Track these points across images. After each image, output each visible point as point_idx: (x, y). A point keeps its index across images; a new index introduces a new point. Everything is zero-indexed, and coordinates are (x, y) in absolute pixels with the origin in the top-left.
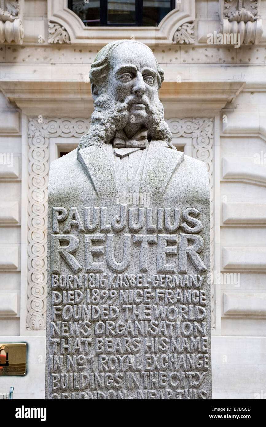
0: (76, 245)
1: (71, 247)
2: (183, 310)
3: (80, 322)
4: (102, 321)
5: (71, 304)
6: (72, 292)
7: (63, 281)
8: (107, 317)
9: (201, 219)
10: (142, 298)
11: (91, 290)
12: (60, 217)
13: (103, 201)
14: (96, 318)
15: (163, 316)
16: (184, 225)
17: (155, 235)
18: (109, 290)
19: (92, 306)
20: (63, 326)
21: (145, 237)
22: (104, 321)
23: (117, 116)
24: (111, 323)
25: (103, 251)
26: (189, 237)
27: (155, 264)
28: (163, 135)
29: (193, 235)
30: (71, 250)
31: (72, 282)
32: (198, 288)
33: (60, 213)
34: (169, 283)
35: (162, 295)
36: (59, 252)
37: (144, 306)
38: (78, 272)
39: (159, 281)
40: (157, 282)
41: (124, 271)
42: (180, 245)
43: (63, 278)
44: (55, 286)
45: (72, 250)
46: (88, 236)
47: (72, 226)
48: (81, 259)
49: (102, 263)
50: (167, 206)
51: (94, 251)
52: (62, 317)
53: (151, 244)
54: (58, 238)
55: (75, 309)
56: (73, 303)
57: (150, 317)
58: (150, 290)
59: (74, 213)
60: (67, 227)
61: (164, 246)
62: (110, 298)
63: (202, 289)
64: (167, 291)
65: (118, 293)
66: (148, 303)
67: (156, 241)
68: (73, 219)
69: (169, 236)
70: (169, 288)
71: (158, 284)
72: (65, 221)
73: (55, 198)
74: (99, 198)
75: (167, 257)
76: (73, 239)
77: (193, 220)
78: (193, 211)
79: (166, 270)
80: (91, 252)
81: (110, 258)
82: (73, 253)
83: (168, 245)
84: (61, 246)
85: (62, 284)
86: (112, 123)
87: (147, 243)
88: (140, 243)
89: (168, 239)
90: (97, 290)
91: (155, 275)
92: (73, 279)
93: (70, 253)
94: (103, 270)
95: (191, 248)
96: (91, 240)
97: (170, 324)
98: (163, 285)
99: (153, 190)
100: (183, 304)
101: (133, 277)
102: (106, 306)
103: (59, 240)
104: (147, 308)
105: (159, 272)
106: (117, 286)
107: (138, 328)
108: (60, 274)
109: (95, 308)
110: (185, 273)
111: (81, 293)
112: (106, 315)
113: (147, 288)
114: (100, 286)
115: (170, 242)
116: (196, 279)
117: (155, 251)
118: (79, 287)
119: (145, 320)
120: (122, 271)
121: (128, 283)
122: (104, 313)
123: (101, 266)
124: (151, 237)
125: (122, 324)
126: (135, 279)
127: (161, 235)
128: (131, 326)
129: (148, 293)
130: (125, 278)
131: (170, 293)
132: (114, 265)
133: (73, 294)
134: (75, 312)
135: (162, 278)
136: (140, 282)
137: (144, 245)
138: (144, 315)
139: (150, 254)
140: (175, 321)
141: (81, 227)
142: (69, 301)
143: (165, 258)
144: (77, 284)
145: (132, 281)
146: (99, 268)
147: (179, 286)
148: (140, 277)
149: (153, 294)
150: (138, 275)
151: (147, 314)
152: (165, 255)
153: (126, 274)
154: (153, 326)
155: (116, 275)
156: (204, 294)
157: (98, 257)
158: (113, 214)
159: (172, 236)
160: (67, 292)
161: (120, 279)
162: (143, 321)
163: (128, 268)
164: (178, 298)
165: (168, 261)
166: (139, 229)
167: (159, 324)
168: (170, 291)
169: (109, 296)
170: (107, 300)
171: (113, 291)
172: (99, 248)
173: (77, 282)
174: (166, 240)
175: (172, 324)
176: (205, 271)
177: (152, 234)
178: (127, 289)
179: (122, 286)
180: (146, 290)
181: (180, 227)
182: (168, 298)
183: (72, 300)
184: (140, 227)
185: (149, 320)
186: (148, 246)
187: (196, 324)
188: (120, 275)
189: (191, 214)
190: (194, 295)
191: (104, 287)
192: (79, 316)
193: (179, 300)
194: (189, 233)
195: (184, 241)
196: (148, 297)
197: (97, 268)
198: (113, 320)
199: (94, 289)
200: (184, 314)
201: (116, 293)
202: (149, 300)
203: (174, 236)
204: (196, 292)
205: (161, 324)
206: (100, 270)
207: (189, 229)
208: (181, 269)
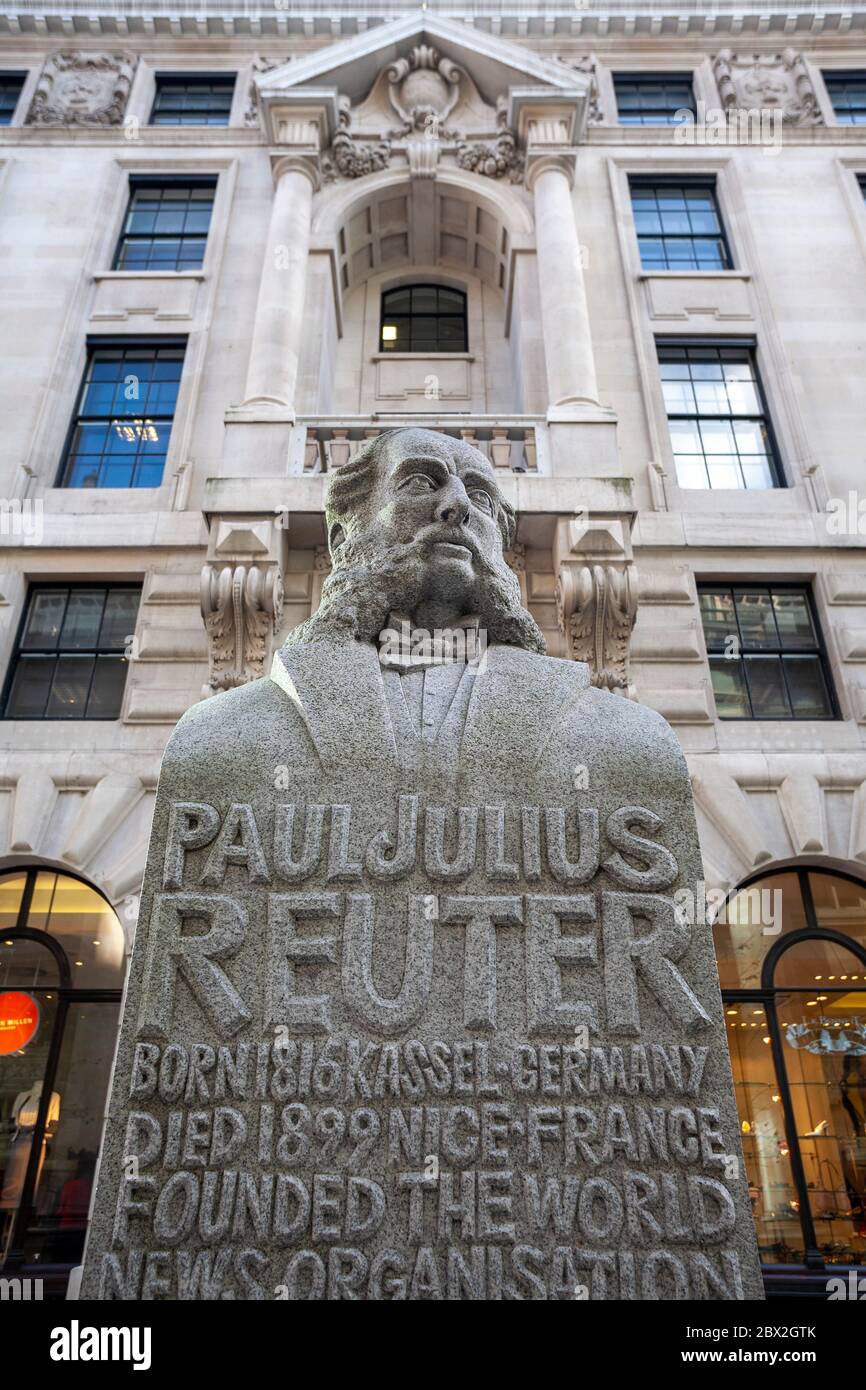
0: (237, 931)
1: (220, 935)
2: (640, 1197)
3: (225, 1254)
4: (314, 1246)
5: (195, 1168)
6: (202, 1116)
7: (173, 1070)
8: (334, 1230)
9: (670, 843)
10: (474, 1140)
11: (279, 1106)
12: (189, 836)
13: (338, 786)
14: (289, 1236)
15: (563, 1222)
16: (615, 861)
17: (516, 898)
18: (349, 1105)
19: (276, 1179)
20: (152, 1270)
21: (481, 905)
22: (324, 1245)
23: (392, 572)
24: (350, 1256)
25: (331, 954)
26: (636, 904)
27: (519, 1003)
28: (523, 633)
29: (650, 896)
30: (215, 948)
31: (209, 1072)
32: (686, 1098)
33: (193, 820)
34: (577, 1078)
35: (553, 1128)
36: (173, 956)
37: (484, 1175)
38: (235, 1035)
39: (537, 1068)
40: (530, 1072)
41: (406, 1032)
42: (605, 931)
43: (174, 1059)
44: (142, 1091)
45: (221, 948)
46: (282, 901)
47: (229, 862)
48: (251, 985)
49: (326, 997)
50: (551, 802)
51: (297, 951)
52: (152, 1229)
53: (502, 925)
54: (174, 904)
55: (209, 1190)
56: (204, 1163)
57: (508, 1228)
58: (504, 1109)
59: (240, 823)
60: (212, 868)
61: (548, 934)
62: (348, 1141)
63: (704, 1105)
64: (572, 1110)
65: (381, 1121)
66: (500, 1161)
67: (521, 920)
68: (234, 843)
69: (564, 901)
70: (575, 1095)
71: (534, 1081)
72: (209, 848)
73: (182, 775)
74: (327, 775)
75: (562, 975)
76: (226, 909)
77: (645, 845)
78: (641, 817)
79: (564, 1026)
80: (288, 957)
81: (356, 979)
82: (224, 958)
83: (564, 932)
84: (183, 934)
85: (171, 1082)
86: (379, 589)
87: (488, 924)
88: (465, 926)
89: (563, 910)
90: (302, 1106)
91: (523, 1047)
92: (213, 1060)
93: (210, 958)
94: (329, 1027)
95: (647, 943)
96: (292, 912)
97: (593, 1263)
98: (555, 1088)
99: (502, 752)
100: (636, 1166)
101: (441, 1055)
102: (335, 1178)
103: (180, 912)
104: (498, 1188)
105: (535, 1034)
106: (380, 1091)
107: (462, 1279)
108: (166, 1041)
109: (290, 1186)
110: (633, 1036)
111: (238, 1118)
112: (329, 1216)
113: (492, 1097)
114: (312, 1090)
115: (571, 922)
116: (678, 1062)
117: (518, 952)
118: (231, 1096)
119: (489, 1241)
120: (398, 1031)
121: (421, 1080)
122: (323, 1207)
123: (324, 1008)
124: (505, 902)
125: (396, 1259)
126: (449, 1061)
127: (537, 897)
128: (434, 1274)
129: (499, 1118)
130: (410, 1057)
131: (582, 1121)
132: (369, 1005)
133: (208, 1122)
134: (208, 1206)
135: (550, 1058)
136: (468, 1076)
137: (479, 930)
138: (486, 1219)
139: (501, 966)
140: (614, 1244)
141: (260, 867)
142: (190, 1156)
143: (555, 980)
144: (227, 1082)
145: (434, 1070)
146: (317, 1019)
147: (617, 1092)
148: (466, 1056)
149: (518, 1125)
150: (458, 1046)
151: (498, 1214)
152: (556, 968)
153: (415, 1043)
154: (526, 1272)
155: (374, 1047)
156: (713, 1123)
157: (312, 976)
158: (372, 827)
159: (574, 898)
160: (186, 1117)
161: (389, 1063)
162: (482, 1248)
163: (417, 1020)
164: (615, 1143)
165: (567, 992)
166: (461, 875)
167: (548, 1262)
168: (581, 1110)
169: (347, 1134)
170: (338, 1150)
171: (361, 1112)
172: (321, 942)
173: (226, 1074)
174: (557, 914)
175: (603, 1263)
176: (705, 1030)
177: (503, 894)
178: (416, 1104)
179: (398, 1093)
180: (489, 1106)
181: (600, 870)
182: (576, 1139)
183: (199, 1148)
184: (465, 869)
185: (506, 1243)
186: (494, 937)
187: (702, 1260)
188: (392, 1047)
189: (634, 824)
190: (678, 1127)
191: (327, 1094)
192: (222, 1223)
193: (620, 1151)
194: (632, 891)
195: (618, 920)
196: (498, 1138)
197: (310, 1017)
198: (361, 1241)
199: (289, 1101)
200: (645, 1213)
201: (374, 1121)
202: (505, 1152)
203: (584, 902)
204: (682, 1115)
205: (557, 1260)
206: (317, 1025)
207: (633, 874)
208: (620, 1020)
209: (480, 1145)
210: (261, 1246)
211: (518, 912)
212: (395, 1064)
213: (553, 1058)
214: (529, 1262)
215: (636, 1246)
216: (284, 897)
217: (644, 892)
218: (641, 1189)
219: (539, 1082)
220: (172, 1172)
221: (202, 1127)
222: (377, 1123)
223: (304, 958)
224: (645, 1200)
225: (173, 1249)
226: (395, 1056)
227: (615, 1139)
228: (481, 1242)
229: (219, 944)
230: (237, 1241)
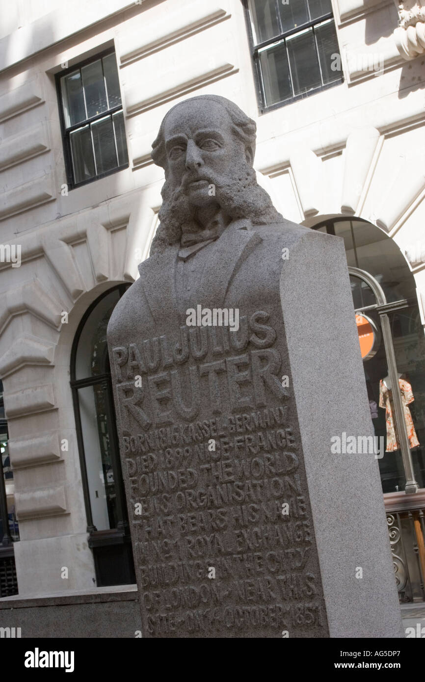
0: (140, 394)
1: (136, 397)
2: (269, 461)
3: (158, 496)
4: (181, 491)
5: (146, 473)
6: (144, 457)
7: (134, 443)
8: (185, 485)
9: (272, 324)
10: (219, 452)
12: (119, 361)
13: (161, 328)
14: (174, 488)
15: (247, 473)
16: (253, 338)
17: (222, 361)
18: (182, 447)
19: (167, 473)
20: (142, 503)
21: (211, 366)
22: (183, 490)
24: (190, 492)
25: (169, 395)
26: (261, 354)
27: (228, 401)
29: (266, 350)
30: (136, 401)
31: (143, 443)
32: (282, 426)
33: (120, 354)
34: (247, 425)
35: (241, 444)
36: (125, 406)
37: (223, 462)
38: (148, 429)
39: (235, 424)
40: (233, 426)
41: (195, 419)
42: (252, 367)
43: (133, 441)
47: (133, 368)
48: (149, 411)
49: (170, 411)
51: (159, 397)
52: (140, 492)
53: (220, 373)
54: (121, 388)
55: (151, 479)
56: (148, 471)
57: (232, 478)
58: (226, 440)
59: (133, 352)
60: (129, 371)
61: (234, 373)
63: (288, 427)
64: (246, 437)
65: (193, 450)
66: (227, 457)
67: (225, 369)
68: (133, 360)
70: (247, 431)
71: (234, 429)
72: (127, 364)
73: (113, 336)
74: (157, 324)
75: (241, 388)
77: (262, 328)
78: (260, 316)
80: (157, 399)
81: (178, 403)
82: (139, 404)
83: (240, 371)
84: (127, 397)
85: (134, 448)
87: (214, 373)
88: (207, 375)
89: (237, 363)
90: (170, 449)
91: (229, 418)
92: (143, 439)
93: (135, 405)
94: (173, 421)
96: (155, 383)
97: (256, 484)
98: (241, 430)
99: (212, 298)
100: (268, 452)
101: (206, 425)
102: (182, 470)
103: (123, 390)
104: (227, 466)
105: (234, 412)
106: (190, 440)
107: (221, 494)
108: (130, 435)
109: (171, 474)
110: (264, 407)
111: (154, 456)
112: (183, 481)
113: (223, 436)
114: (172, 443)
115: (241, 367)
116: (278, 414)
117: (226, 382)
118: (151, 450)
119: (226, 483)
120: (192, 420)
121: (201, 435)
122: (181, 479)
123: (170, 415)
124: (217, 364)
125: (203, 491)
126: (209, 426)
127: (229, 359)
128: (213, 494)
129: (225, 443)
130: (197, 427)
131: (250, 440)
132: (183, 412)
133: (146, 459)
134: (152, 483)
135: (239, 420)
136: (215, 431)
137: (212, 376)
138: (226, 476)
139: (221, 388)
140: (261, 478)
141: (143, 368)
142: (144, 470)
143: (237, 391)
144: (149, 445)
145: (205, 430)
146: (169, 420)
147: (259, 428)
148: (214, 424)
149: (231, 444)
150: (211, 421)
151: (229, 474)
152: (238, 386)
153: (198, 422)
154: (238, 489)
155: (187, 426)
156: (290, 434)
157: (166, 404)
158: (174, 343)
159: (241, 357)
160: (140, 458)
161: (191, 430)
162: (225, 484)
163: (199, 414)
164: (260, 446)
165: (243, 395)
166: (203, 356)
167: (244, 486)
168: (249, 436)
169: (184, 456)
170: (182, 461)
171: (186, 448)
172: (165, 392)
173: (148, 443)
174: (236, 365)
175: (259, 484)
176: (288, 400)
177: (219, 360)
178: (202, 443)
179: (196, 440)
180: (222, 440)
181: (249, 343)
182: (248, 446)
183: (146, 467)
184: (204, 353)
185: (232, 482)
186: (217, 378)
187: (287, 478)
188: (191, 425)
189: (259, 320)
190: (279, 437)
191: (176, 444)
192: (156, 487)
193: (262, 448)
194: (260, 349)
195: (256, 362)
196: (226, 450)
197: (166, 420)
198: (192, 487)
199: (166, 448)
200: (270, 467)
201: (190, 450)
202: (228, 454)
203: (244, 357)
204: (280, 432)
205: (246, 485)
206: (169, 422)
207: (260, 342)
208: (259, 402)
209: (221, 453)
210: (168, 492)
211: (223, 367)
212: (193, 431)
213: (240, 419)
214: (238, 487)
215: (269, 477)
216: (152, 378)
217: (264, 348)
218: (269, 459)
219: (236, 429)
220: (142, 475)
221: (145, 460)
222: (191, 451)
223: (161, 399)
224: (270, 462)
225: (146, 497)
226: (193, 428)
227: (260, 444)
228: (225, 483)
229: (136, 399)
230: (162, 492)
